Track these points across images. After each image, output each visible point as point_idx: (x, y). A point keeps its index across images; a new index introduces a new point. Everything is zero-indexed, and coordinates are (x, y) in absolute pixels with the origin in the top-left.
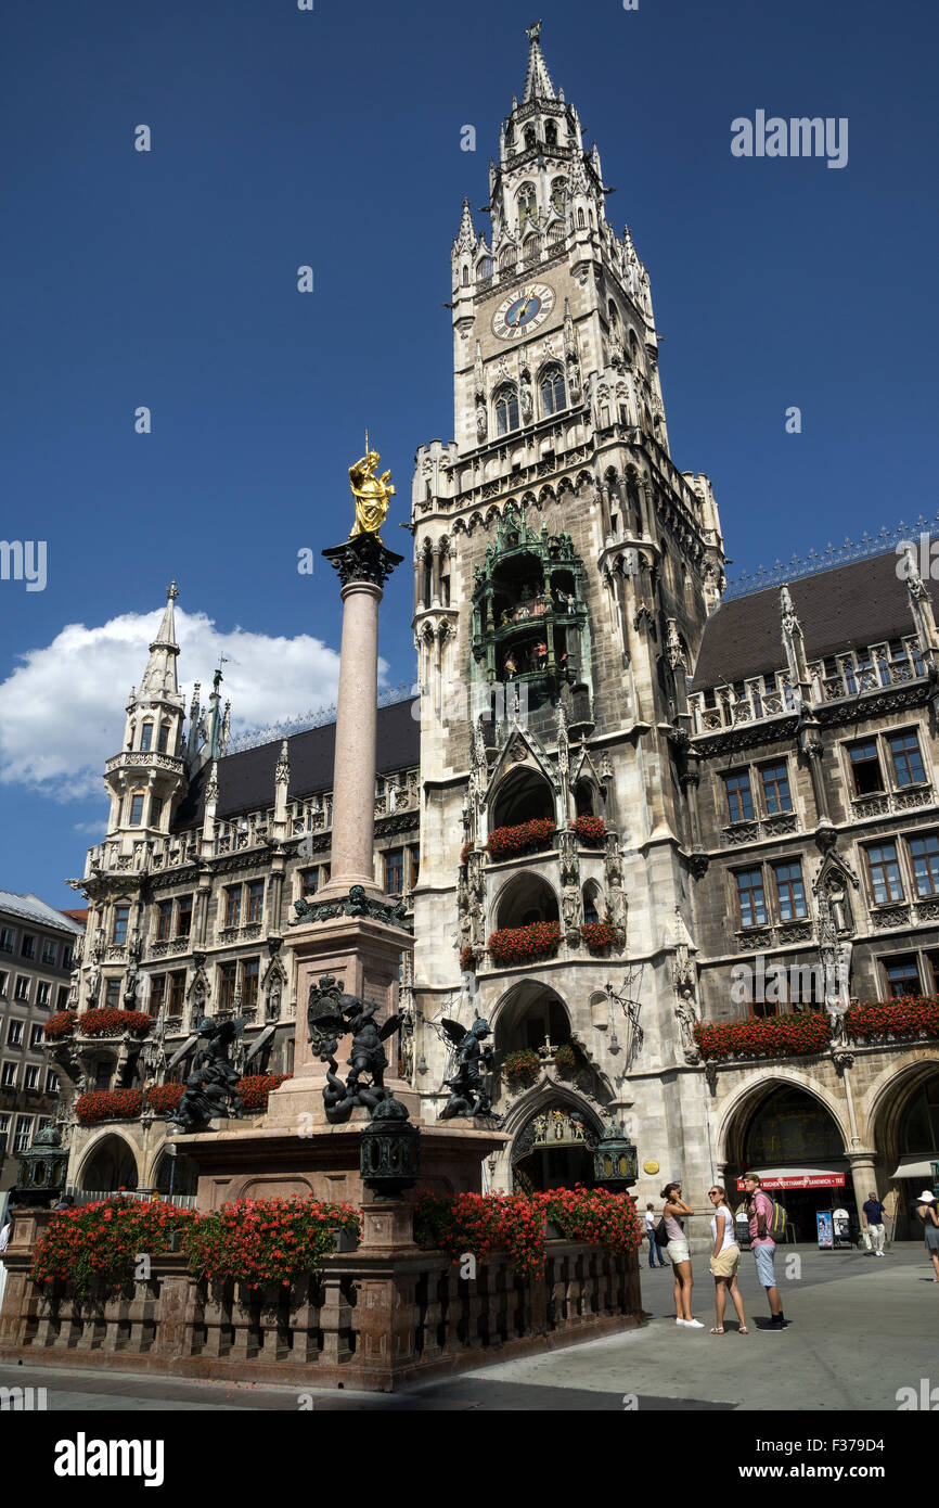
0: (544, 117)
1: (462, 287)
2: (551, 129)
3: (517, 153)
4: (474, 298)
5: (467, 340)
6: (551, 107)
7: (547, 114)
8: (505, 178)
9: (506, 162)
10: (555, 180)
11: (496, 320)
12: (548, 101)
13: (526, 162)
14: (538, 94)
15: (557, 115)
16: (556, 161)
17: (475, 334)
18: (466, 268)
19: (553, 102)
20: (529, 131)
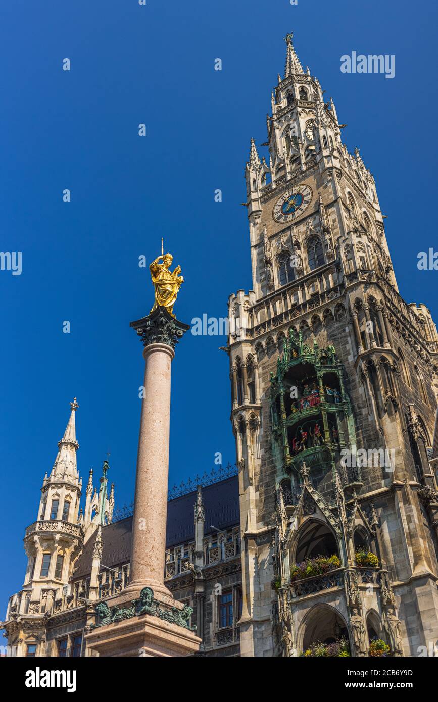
0: (298, 85)
1: (253, 192)
2: (303, 92)
3: (283, 107)
4: (260, 198)
5: (258, 225)
6: (302, 79)
7: (299, 83)
8: (276, 124)
9: (276, 114)
10: (308, 121)
11: (275, 211)
12: (300, 76)
13: (288, 112)
14: (294, 72)
15: (305, 84)
16: (307, 110)
17: (263, 222)
18: (254, 180)
19: (303, 76)
20: (289, 94)
